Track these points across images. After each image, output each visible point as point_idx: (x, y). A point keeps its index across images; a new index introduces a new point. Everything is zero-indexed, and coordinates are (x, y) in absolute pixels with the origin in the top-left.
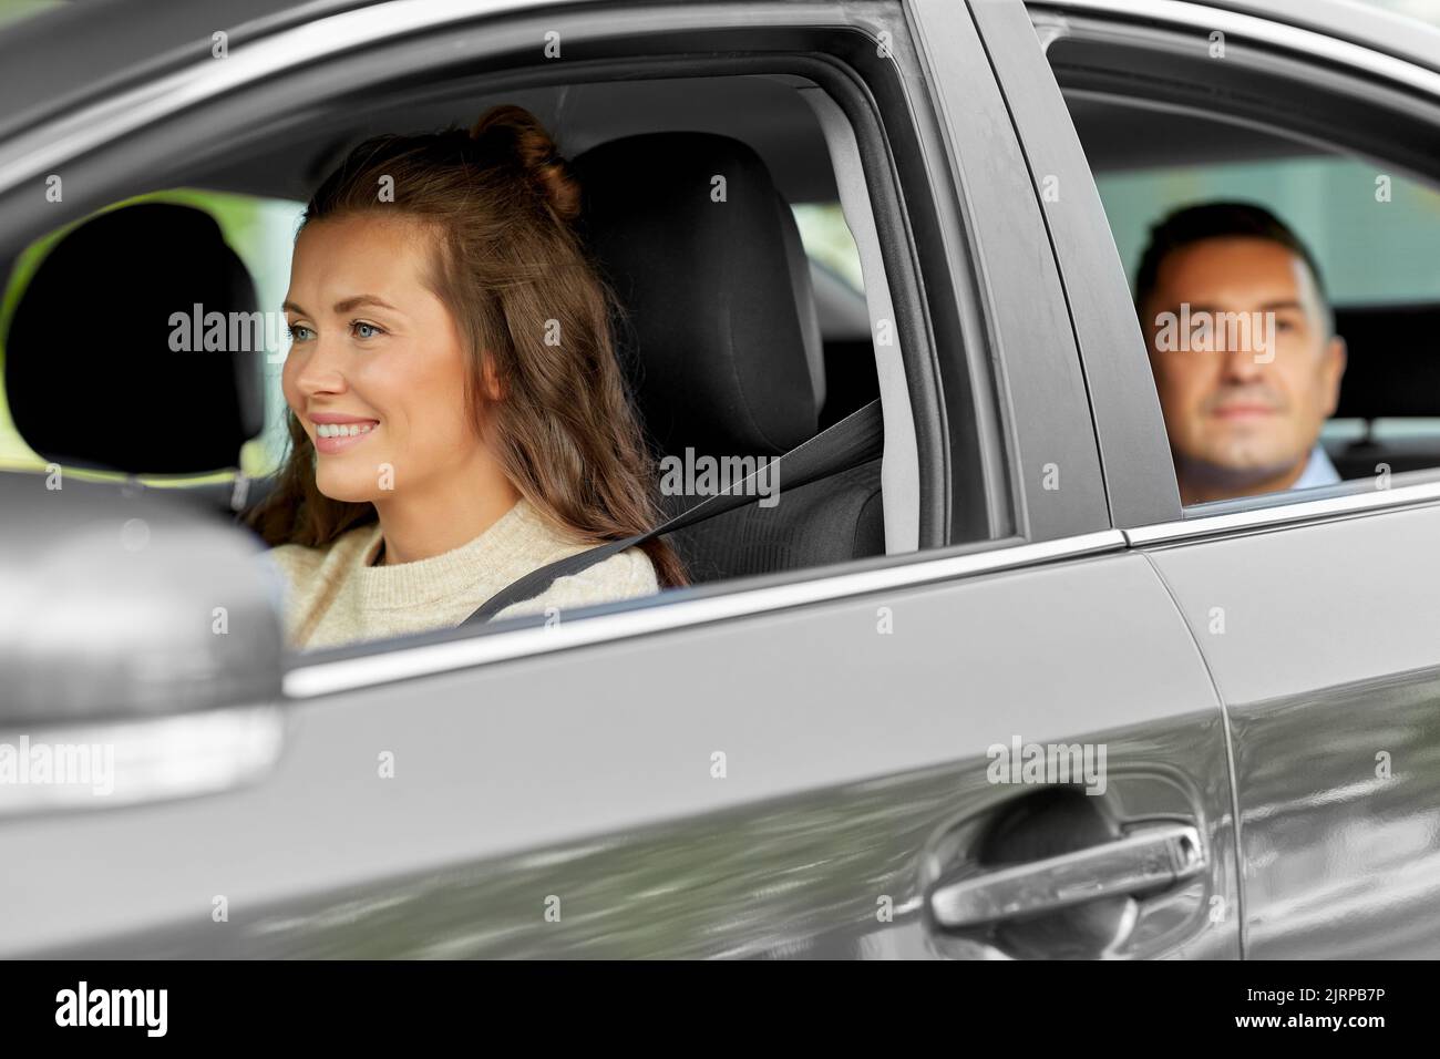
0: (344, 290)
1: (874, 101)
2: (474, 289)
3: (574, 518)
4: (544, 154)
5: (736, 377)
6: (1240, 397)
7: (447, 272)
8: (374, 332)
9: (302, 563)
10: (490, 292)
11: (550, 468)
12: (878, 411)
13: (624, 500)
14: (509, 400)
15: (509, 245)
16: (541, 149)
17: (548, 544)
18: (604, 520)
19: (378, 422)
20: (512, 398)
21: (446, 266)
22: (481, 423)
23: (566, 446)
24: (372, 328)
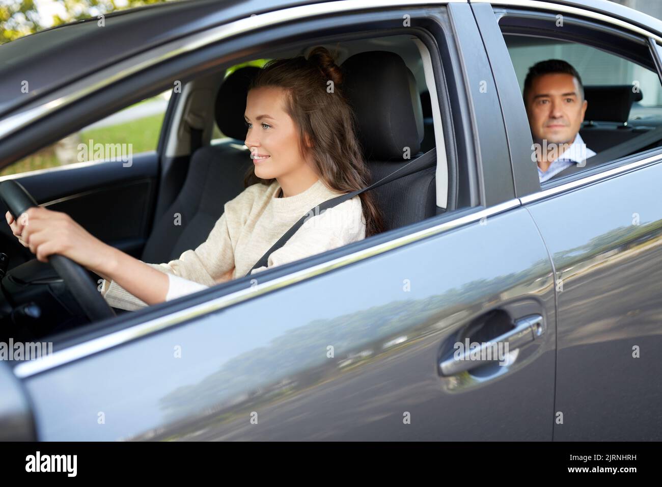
0: (260, 113)
1: (436, 43)
2: (300, 111)
3: (335, 186)
4: (329, 63)
5: (392, 134)
6: (555, 122)
7: (292, 107)
8: (268, 127)
9: (262, 190)
10: (306, 113)
11: (326, 169)
12: (435, 151)
13: (353, 180)
14: (314, 148)
15: (313, 96)
16: (329, 61)
17: (328, 193)
18: (347, 186)
19: (270, 156)
20: (314, 147)
21: (291, 105)
22: (305, 155)
23: (331, 163)
24: (267, 126)
